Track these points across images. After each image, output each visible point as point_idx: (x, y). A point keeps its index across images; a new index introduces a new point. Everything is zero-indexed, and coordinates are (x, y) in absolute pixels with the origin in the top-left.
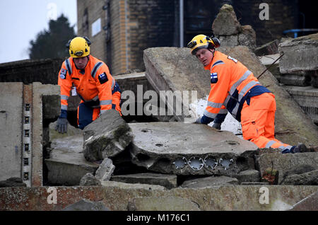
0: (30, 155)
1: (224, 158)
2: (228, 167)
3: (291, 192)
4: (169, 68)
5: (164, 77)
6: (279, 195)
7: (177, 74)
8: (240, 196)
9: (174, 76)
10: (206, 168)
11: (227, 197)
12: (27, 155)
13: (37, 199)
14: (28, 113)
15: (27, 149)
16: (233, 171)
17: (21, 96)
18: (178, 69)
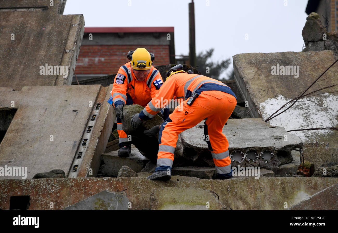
0: (85, 149)
1: (265, 152)
2: (269, 160)
3: (316, 184)
4: (251, 71)
5: (244, 79)
6: (302, 186)
7: (257, 77)
8: (264, 187)
9: (253, 78)
10: (247, 162)
11: (251, 188)
12: (82, 149)
13: (68, 190)
14: (96, 112)
15: (84, 144)
16: (274, 164)
17: (95, 97)
18: (259, 72)
